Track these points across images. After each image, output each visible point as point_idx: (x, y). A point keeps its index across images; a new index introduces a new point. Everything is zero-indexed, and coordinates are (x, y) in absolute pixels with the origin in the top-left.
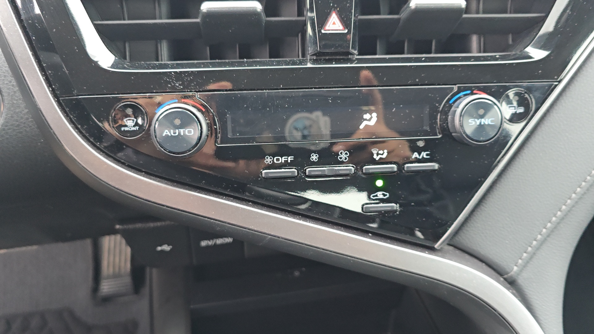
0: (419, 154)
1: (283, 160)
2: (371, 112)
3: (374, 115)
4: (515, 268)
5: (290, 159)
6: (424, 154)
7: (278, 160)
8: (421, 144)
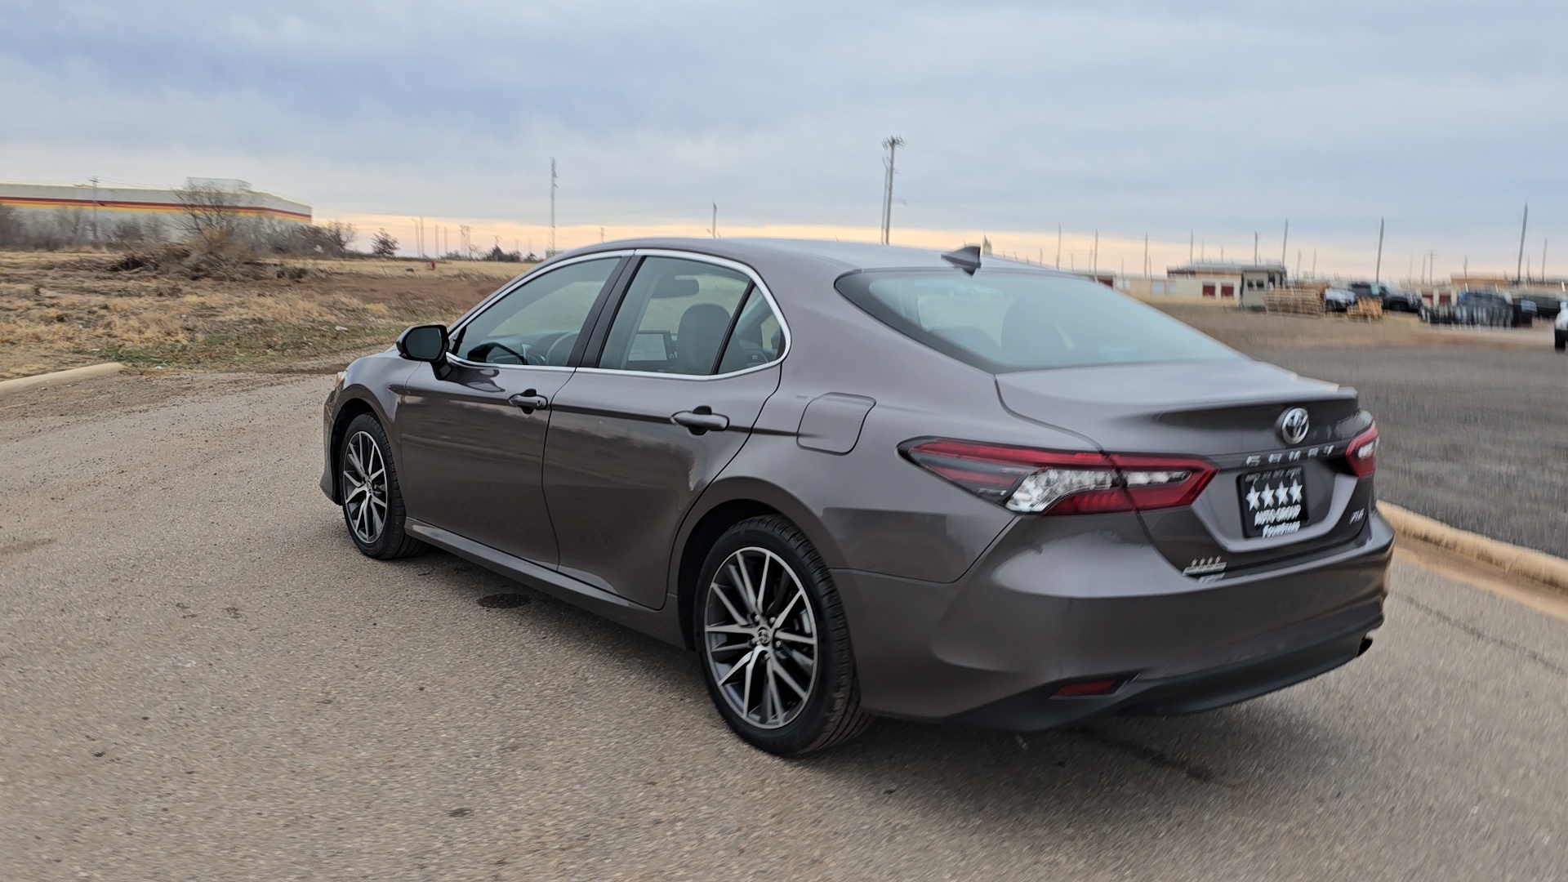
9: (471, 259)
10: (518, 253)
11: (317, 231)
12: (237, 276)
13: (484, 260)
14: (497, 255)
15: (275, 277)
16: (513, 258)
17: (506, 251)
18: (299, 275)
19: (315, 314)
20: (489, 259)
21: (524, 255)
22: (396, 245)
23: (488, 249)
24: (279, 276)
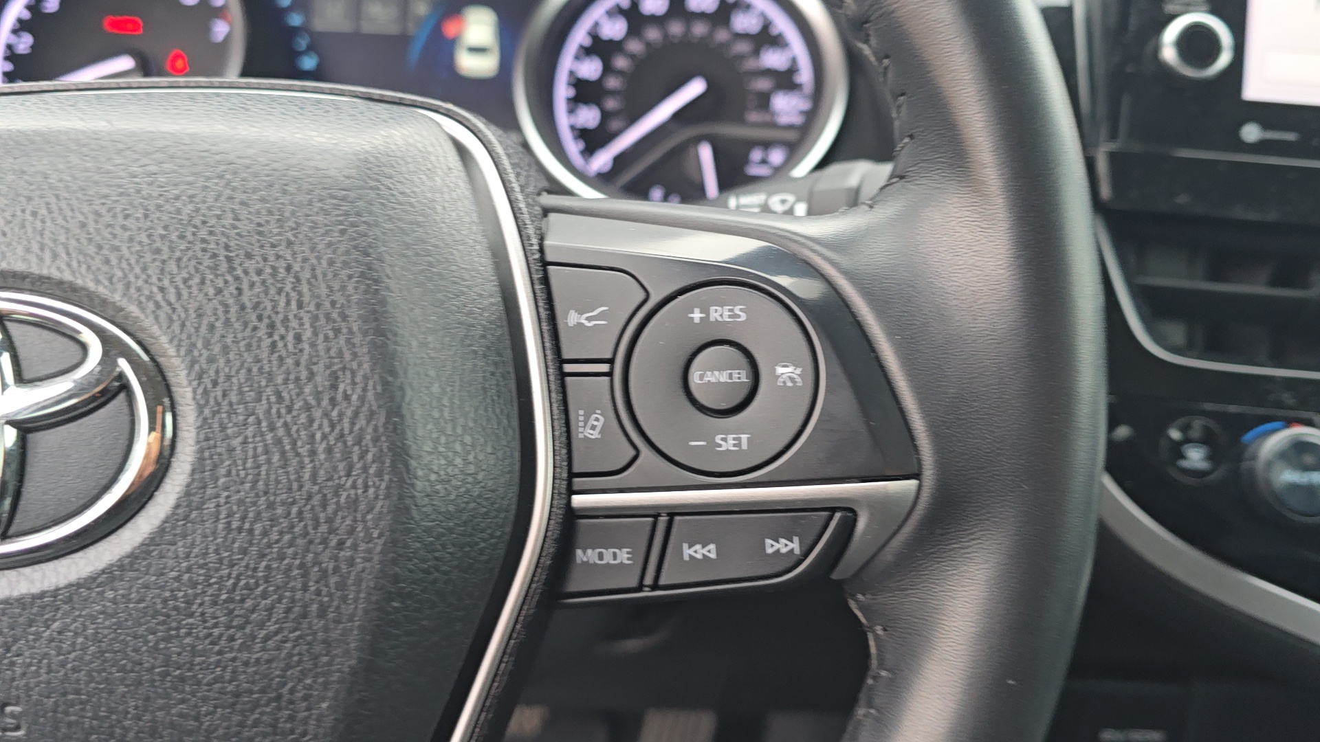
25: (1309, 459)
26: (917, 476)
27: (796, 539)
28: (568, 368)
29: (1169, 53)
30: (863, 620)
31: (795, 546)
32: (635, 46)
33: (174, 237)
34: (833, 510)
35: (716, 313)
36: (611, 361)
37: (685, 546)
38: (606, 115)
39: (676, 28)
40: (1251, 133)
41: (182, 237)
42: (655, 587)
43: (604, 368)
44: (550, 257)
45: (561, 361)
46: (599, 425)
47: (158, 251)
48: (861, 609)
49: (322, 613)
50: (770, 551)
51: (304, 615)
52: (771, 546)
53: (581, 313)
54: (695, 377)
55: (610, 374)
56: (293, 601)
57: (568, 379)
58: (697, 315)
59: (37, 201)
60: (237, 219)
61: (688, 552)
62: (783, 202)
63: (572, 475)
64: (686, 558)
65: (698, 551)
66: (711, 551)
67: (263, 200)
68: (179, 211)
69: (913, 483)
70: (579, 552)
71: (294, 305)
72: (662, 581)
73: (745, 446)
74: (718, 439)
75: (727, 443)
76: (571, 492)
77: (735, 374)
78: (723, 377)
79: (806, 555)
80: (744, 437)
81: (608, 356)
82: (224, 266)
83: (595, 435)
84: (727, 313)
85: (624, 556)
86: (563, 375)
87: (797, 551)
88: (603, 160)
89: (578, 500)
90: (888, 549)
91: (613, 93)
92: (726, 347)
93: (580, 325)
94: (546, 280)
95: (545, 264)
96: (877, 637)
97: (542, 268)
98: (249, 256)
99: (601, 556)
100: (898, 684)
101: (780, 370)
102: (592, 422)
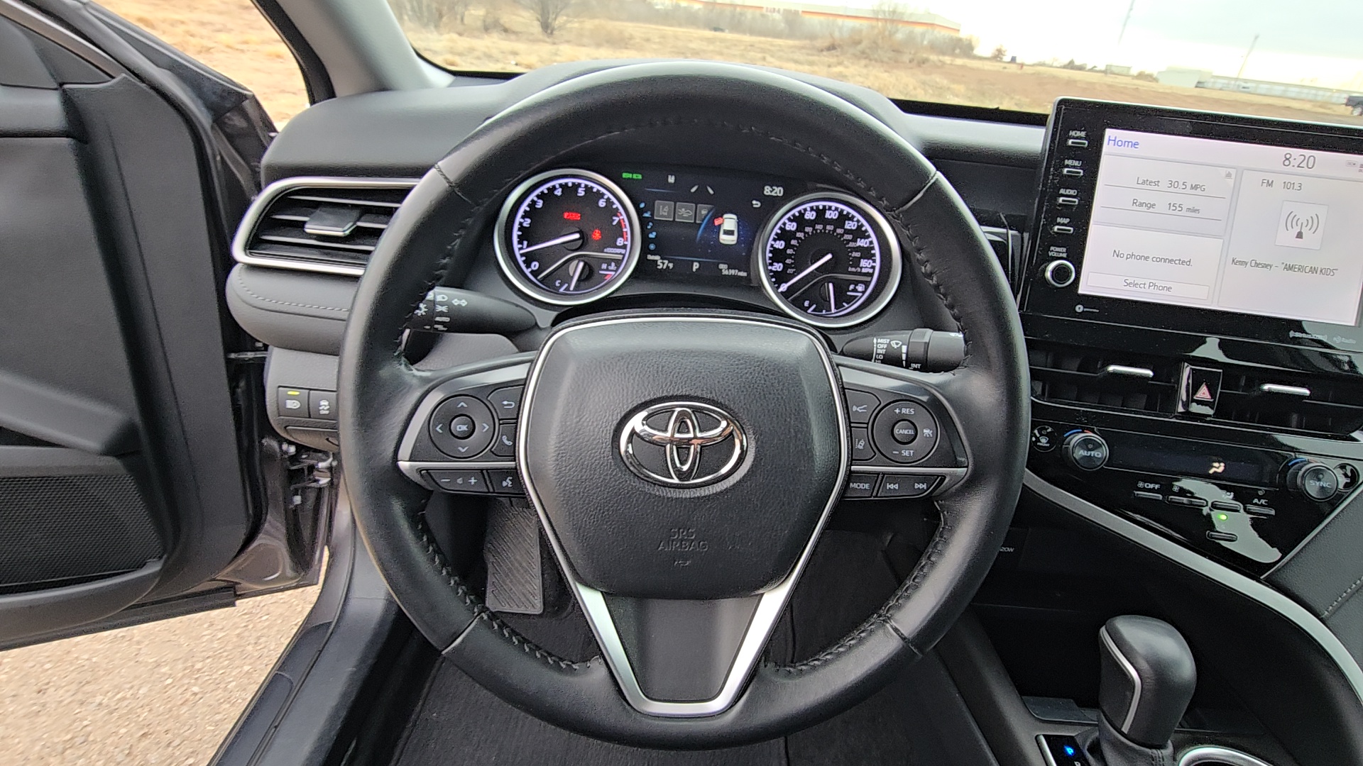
0: (1259, 501)
1: (1151, 486)
2: (1219, 462)
3: (1222, 464)
4: (1326, 613)
5: (1157, 486)
6: (1263, 501)
7: (1148, 486)
8: (1260, 493)
9: (1051, 66)
10: (1086, 65)
11: (960, 40)
12: (885, 59)
13: (1061, 67)
14: (1071, 66)
15: (908, 61)
16: (1081, 68)
17: (1077, 63)
18: (925, 61)
19: (911, 87)
20: (1065, 67)
21: (1089, 67)
22: (1006, 53)
23: (1066, 62)
24: (910, 62)
25: (1090, 446)
26: (967, 467)
27: (925, 484)
28: (852, 425)
29: (1048, 275)
30: (939, 509)
31: (925, 486)
32: (800, 235)
33: (747, 387)
34: (938, 476)
35: (904, 411)
36: (868, 424)
37: (888, 484)
38: (786, 267)
39: (819, 227)
40: (1079, 308)
41: (750, 387)
42: (876, 496)
43: (865, 425)
44: (845, 387)
45: (850, 422)
46: (863, 444)
47: (743, 391)
48: (939, 505)
49: (789, 504)
50: (916, 487)
51: (783, 505)
52: (917, 486)
53: (857, 407)
54: (896, 431)
55: (867, 428)
56: (780, 500)
57: (853, 429)
58: (897, 411)
59: (703, 373)
60: (765, 381)
61: (888, 486)
62: (897, 344)
63: (852, 460)
64: (888, 488)
65: (892, 486)
66: (896, 486)
67: (772, 375)
68: (747, 378)
69: (966, 469)
70: (851, 484)
71: (784, 410)
72: (879, 495)
73: (912, 454)
74: (903, 452)
75: (906, 453)
76: (851, 465)
77: (910, 431)
78: (906, 432)
79: (928, 489)
80: (912, 452)
81: (867, 422)
82: (762, 397)
83: (861, 447)
84: (907, 411)
85: (867, 486)
86: (851, 427)
87: (925, 488)
88: (784, 287)
89: (853, 468)
90: (954, 487)
91: (790, 256)
92: (906, 422)
93: (857, 411)
94: (844, 394)
95: (844, 388)
96: (944, 515)
97: (843, 389)
98: (770, 394)
99: (859, 486)
100: (952, 530)
101: (925, 431)
102: (860, 443)
